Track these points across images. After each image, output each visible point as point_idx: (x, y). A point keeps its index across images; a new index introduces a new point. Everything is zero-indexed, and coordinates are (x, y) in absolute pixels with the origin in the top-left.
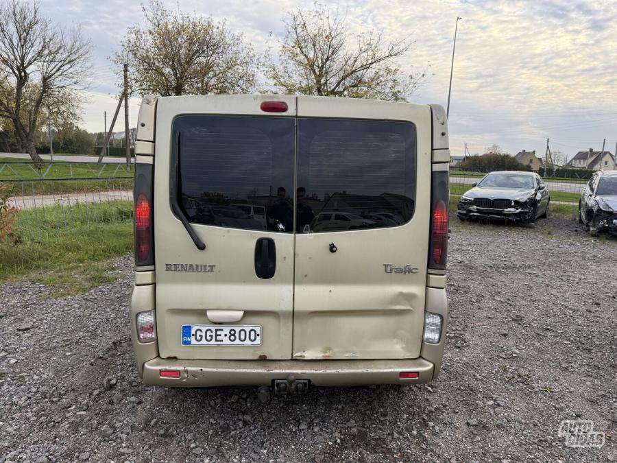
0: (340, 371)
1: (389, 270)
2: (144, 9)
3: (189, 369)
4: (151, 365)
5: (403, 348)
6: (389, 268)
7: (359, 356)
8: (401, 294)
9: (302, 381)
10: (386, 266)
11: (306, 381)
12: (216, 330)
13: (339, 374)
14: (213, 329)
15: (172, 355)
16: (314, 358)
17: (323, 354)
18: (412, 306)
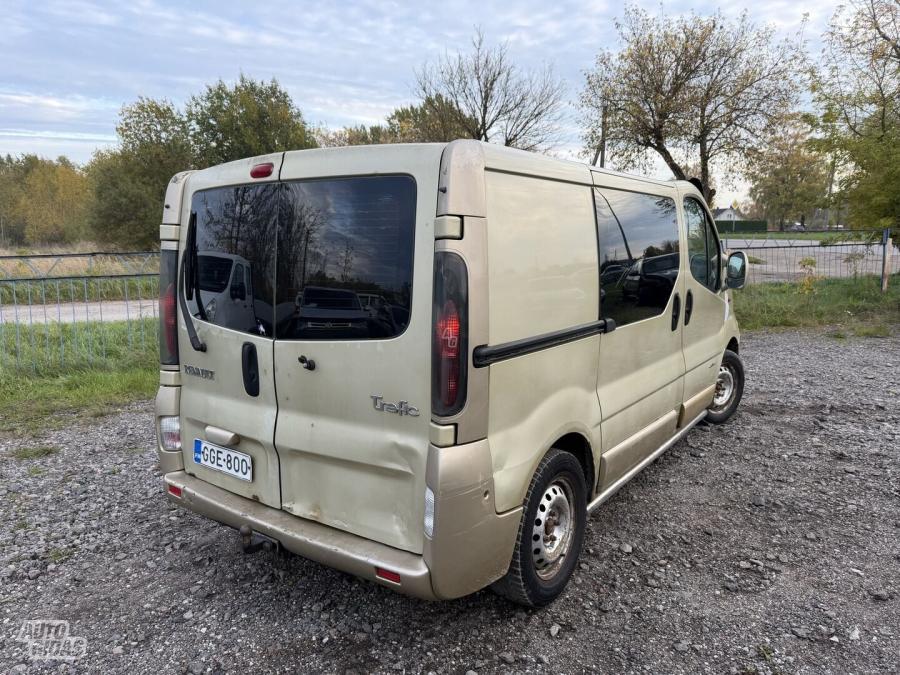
0: (308, 540)
1: (378, 406)
2: (618, 25)
3: (187, 489)
4: (170, 478)
5: (403, 533)
6: (378, 401)
7: (347, 527)
8: (396, 446)
9: (273, 540)
10: (376, 399)
11: (276, 542)
12: (218, 452)
13: (305, 542)
14: (216, 449)
15: (193, 472)
16: (301, 515)
17: (312, 513)
18: (412, 469)
